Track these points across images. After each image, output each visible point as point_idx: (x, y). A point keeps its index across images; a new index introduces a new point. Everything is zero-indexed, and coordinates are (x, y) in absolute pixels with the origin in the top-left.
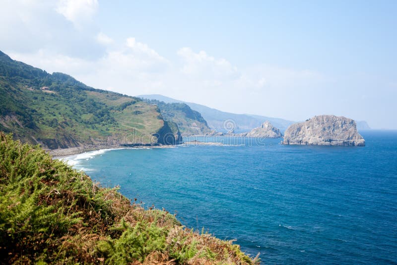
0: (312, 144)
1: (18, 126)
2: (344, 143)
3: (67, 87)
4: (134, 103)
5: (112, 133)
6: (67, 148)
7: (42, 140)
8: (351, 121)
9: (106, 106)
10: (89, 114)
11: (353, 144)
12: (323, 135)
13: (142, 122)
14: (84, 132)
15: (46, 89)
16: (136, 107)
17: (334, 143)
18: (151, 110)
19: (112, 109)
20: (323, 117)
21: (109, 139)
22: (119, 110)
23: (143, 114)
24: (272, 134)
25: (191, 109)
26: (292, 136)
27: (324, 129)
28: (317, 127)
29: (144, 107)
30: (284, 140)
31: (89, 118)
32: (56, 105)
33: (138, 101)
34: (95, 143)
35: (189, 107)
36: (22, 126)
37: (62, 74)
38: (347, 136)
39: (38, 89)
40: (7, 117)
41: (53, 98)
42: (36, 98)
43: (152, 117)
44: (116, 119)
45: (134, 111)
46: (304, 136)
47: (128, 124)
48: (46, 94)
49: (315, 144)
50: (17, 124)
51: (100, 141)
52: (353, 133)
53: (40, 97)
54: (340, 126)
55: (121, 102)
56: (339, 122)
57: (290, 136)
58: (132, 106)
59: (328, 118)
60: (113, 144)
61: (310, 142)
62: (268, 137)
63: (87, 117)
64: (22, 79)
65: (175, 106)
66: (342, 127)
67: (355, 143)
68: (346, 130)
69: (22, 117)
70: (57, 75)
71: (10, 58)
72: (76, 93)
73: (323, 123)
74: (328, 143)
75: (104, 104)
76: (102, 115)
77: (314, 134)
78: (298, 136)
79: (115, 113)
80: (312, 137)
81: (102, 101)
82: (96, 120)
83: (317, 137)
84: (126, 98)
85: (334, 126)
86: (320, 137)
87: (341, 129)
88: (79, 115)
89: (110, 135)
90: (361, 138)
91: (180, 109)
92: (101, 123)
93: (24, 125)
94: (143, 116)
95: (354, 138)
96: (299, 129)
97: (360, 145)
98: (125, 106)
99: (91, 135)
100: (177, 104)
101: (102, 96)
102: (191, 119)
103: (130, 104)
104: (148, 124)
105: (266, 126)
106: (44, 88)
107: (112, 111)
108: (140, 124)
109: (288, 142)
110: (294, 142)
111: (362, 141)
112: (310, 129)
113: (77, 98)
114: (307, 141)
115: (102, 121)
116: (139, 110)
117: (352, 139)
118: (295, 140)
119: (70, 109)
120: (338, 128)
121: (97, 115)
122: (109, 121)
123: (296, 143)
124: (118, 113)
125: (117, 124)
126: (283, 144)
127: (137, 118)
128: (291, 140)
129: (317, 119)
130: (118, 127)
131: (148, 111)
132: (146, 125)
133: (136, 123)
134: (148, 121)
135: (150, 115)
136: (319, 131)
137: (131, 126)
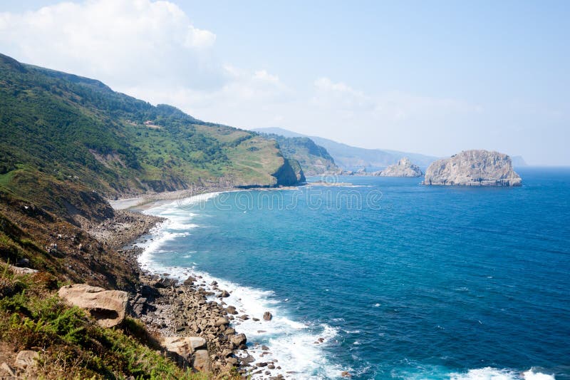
0: (459, 185)
1: (121, 167)
2: (497, 182)
3: (173, 121)
4: (249, 137)
5: (224, 173)
6: (174, 190)
7: (147, 182)
8: (505, 156)
9: (218, 142)
10: (198, 151)
11: (508, 184)
12: (472, 174)
13: (259, 160)
14: (193, 172)
15: (150, 124)
16: (252, 142)
17: (484, 183)
18: (269, 146)
19: (224, 145)
20: (471, 152)
21: (221, 181)
22: (232, 146)
23: (260, 151)
24: (410, 173)
25: (314, 144)
26: (435, 175)
27: (473, 167)
28: (464, 164)
29: (260, 143)
30: (426, 180)
31: (198, 156)
32: (162, 141)
33: (254, 136)
34: (206, 185)
35: (313, 142)
36: (125, 167)
37: (167, 105)
38: (500, 175)
39: (142, 123)
40: (109, 156)
41: (157, 133)
42: (139, 134)
43: (270, 154)
44: (228, 157)
45: (250, 147)
46: (449, 175)
47: (243, 163)
48: (150, 129)
49: (463, 184)
50: (119, 164)
51: (212, 182)
52: (507, 170)
53: (143, 132)
54: (492, 162)
55: (234, 137)
56: (491, 158)
57: (433, 175)
58: (248, 141)
59: (478, 153)
60: (226, 186)
61: (456, 182)
62: (405, 177)
63: (196, 155)
64: (123, 113)
65: (296, 141)
66: (495, 163)
67: (510, 182)
68: (499, 167)
69: (125, 156)
70: (162, 107)
71: (110, 90)
72: (183, 128)
73: (472, 160)
74: (477, 183)
75: (216, 140)
76: (213, 153)
77: (461, 171)
78: (441, 175)
79: (228, 150)
80: (458, 176)
81: (213, 136)
82: (206, 158)
83: (465, 176)
84: (240, 133)
85: (485, 162)
86: (468, 176)
87: (493, 166)
88: (187, 152)
89: (222, 175)
90: (517, 177)
91: (303, 144)
92: (212, 161)
93: (128, 165)
94: (260, 153)
95: (508, 176)
96: (443, 167)
97: (516, 185)
98: (239, 142)
99: (201, 175)
100: (299, 138)
101: (212, 131)
102: (315, 156)
103: (245, 140)
104: (266, 162)
105: (404, 163)
106: (148, 122)
107: (224, 148)
108: (257, 162)
109: (430, 181)
110: (437, 181)
111: (519, 180)
112: (456, 166)
113: (185, 133)
114: (452, 180)
115: (213, 159)
116: (255, 146)
117: (506, 178)
118: (439, 179)
119: (177, 145)
120: (490, 165)
121: (207, 153)
122: (221, 159)
123: (439, 183)
124: (231, 150)
125: (230, 163)
126: (424, 184)
127: (253, 155)
128: (433, 179)
129: (465, 155)
130: (232, 166)
131: (265, 147)
132: (264, 163)
133: (252, 161)
134: (266, 158)
135: (268, 152)
136: (468, 168)
137: (247, 165)
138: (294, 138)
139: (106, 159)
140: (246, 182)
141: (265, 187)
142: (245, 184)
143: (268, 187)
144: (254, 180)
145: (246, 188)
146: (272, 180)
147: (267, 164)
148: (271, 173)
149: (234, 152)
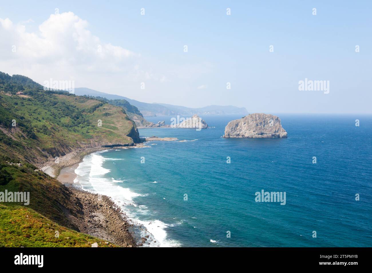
0: (248, 137)
1: (24, 139)
2: (273, 135)
3: (38, 91)
4: (101, 105)
5: (92, 135)
6: (65, 154)
7: (46, 150)
8: (276, 118)
9: (78, 109)
10: (66, 117)
11: (279, 136)
12: (256, 130)
13: (113, 123)
14: (70, 136)
15: (21, 94)
16: (104, 109)
17: (265, 136)
19: (83, 111)
20: (255, 115)
21: (92, 142)
22: (90, 112)
23: (113, 116)
25: (130, 105)
26: (232, 131)
27: (257, 125)
28: (251, 123)
29: (111, 109)
30: (225, 134)
31: (68, 122)
32: (36, 109)
33: (104, 104)
34: (82, 146)
35: (129, 103)
36: (26, 137)
38: (274, 130)
39: (14, 94)
40: (13, 130)
41: (31, 103)
42: (16, 104)
43: (121, 118)
44: (91, 121)
45: (104, 113)
46: (241, 130)
47: (103, 126)
48: (23, 99)
49: (251, 137)
50: (22, 136)
51: (86, 144)
52: (278, 127)
53: (19, 102)
54: (269, 122)
55: (90, 104)
57: (230, 131)
58: (100, 108)
59: (259, 116)
60: (95, 146)
61: (246, 135)
63: (66, 120)
65: (117, 102)
67: (280, 135)
72: (47, 97)
73: (256, 120)
74: (260, 136)
75: (75, 107)
76: (78, 118)
77: (249, 129)
78: (236, 130)
79: (87, 115)
80: (247, 131)
81: (72, 104)
82: (74, 123)
83: (252, 131)
84: (92, 101)
85: (264, 122)
86: (254, 131)
88: (58, 119)
89: (92, 137)
90: (284, 132)
91: (122, 105)
92: (79, 125)
93: (29, 137)
94: (113, 118)
95: (279, 131)
96: (237, 125)
97: (284, 137)
98: (95, 108)
99: (76, 138)
100: (119, 100)
101: (70, 99)
102: (132, 113)
103: (99, 107)
106: (19, 93)
107: (84, 114)
108: (112, 125)
109: (229, 135)
110: (233, 135)
111: (285, 133)
112: (246, 125)
113: (50, 102)
114: (243, 134)
115: (80, 123)
116: (107, 112)
118: (234, 133)
119: (49, 113)
121: (73, 118)
122: (86, 123)
123: (235, 136)
124: (90, 116)
125: (94, 126)
126: (225, 137)
127: (108, 119)
128: (231, 134)
129: (251, 117)
130: (96, 129)
131: (115, 113)
132: (118, 126)
133: (109, 125)
134: (118, 122)
135: (118, 116)
136: (253, 126)
137: (107, 128)
138: (115, 100)
139: (11, 133)
140: (110, 142)
141: (125, 145)
143: (127, 145)
144: (116, 141)
145: (111, 147)
146: (129, 140)
147: (121, 127)
148: (126, 134)
149: (93, 117)
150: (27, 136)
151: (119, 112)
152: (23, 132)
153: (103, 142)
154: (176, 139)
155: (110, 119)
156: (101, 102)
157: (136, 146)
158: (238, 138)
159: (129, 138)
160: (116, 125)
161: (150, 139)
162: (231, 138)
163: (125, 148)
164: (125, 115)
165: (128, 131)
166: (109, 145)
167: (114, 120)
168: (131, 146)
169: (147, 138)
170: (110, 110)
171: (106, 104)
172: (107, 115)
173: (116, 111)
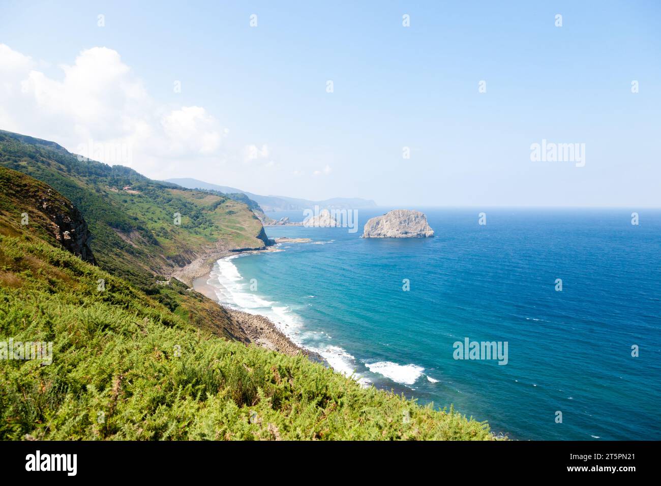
0: (390, 237)
1: (145, 244)
2: (418, 234)
3: (148, 186)
4: (223, 201)
5: (217, 239)
6: (189, 263)
8: (422, 215)
9: (196, 206)
11: (425, 236)
12: (400, 228)
13: (239, 223)
15: (129, 189)
16: (227, 206)
17: (409, 235)
19: (203, 209)
20: (399, 211)
21: (217, 246)
22: (210, 210)
23: (238, 214)
25: (249, 199)
26: (372, 230)
27: (401, 223)
28: (394, 221)
29: (235, 206)
30: (365, 234)
31: (187, 222)
32: (149, 208)
33: (226, 199)
34: (207, 251)
35: (248, 197)
36: (148, 244)
38: (419, 229)
39: (122, 189)
40: (132, 234)
41: (141, 200)
42: (126, 202)
43: (247, 217)
44: (213, 221)
45: (227, 210)
46: (382, 229)
47: (227, 226)
48: (133, 195)
49: (393, 237)
50: (143, 242)
51: (211, 249)
52: (424, 226)
53: (128, 199)
54: (413, 219)
55: (210, 201)
56: (413, 216)
57: (370, 229)
58: (222, 205)
59: (403, 212)
60: (222, 251)
61: (389, 235)
64: (98, 178)
66: (415, 220)
67: (426, 234)
68: (418, 223)
71: (67, 151)
72: (159, 192)
73: (399, 217)
74: (404, 236)
75: (193, 204)
76: (197, 217)
77: (392, 228)
78: (377, 229)
79: (208, 213)
80: (390, 231)
81: (189, 200)
82: (194, 224)
83: (395, 230)
84: (212, 196)
86: (397, 230)
87: (414, 222)
89: (217, 240)
90: (431, 230)
92: (200, 226)
93: (150, 242)
94: (238, 216)
95: (425, 230)
96: (378, 223)
97: (431, 236)
98: (216, 206)
99: (200, 242)
100: (236, 194)
101: (187, 195)
103: (220, 204)
104: (246, 225)
106: (126, 188)
107: (204, 212)
108: (238, 225)
109: (369, 235)
110: (374, 235)
111: (431, 232)
112: (388, 223)
113: (163, 198)
114: (385, 233)
115: (200, 224)
116: (231, 209)
117: (423, 231)
118: (375, 233)
119: (164, 212)
120: (412, 221)
121: (192, 218)
122: (208, 223)
123: (376, 236)
124: (211, 214)
125: (217, 227)
126: (364, 238)
127: (232, 218)
128: (371, 233)
129: (394, 214)
130: (220, 230)
131: (240, 210)
132: (245, 226)
133: (235, 225)
134: (245, 221)
135: (245, 215)
136: (397, 224)
137: (232, 228)
138: (232, 194)
139: (130, 238)
140: (239, 246)
141: (256, 249)
142: (239, 248)
143: (258, 249)
144: (245, 244)
145: (240, 251)
146: (260, 243)
147: (248, 227)
148: (256, 236)
149: (214, 216)
150: (148, 242)
151: (244, 210)
152: (143, 237)
153: (230, 246)
154: (309, 240)
155: (234, 218)
156: (222, 198)
157: (267, 249)
158: (380, 238)
159: (259, 241)
160: (242, 225)
161: (280, 241)
162: (371, 238)
163: (255, 252)
164: (252, 213)
165: (257, 232)
166: (237, 249)
167: (240, 219)
168: (262, 249)
169: (276, 239)
170: (234, 208)
171: (229, 200)
172: (230, 213)
173: (240, 208)
